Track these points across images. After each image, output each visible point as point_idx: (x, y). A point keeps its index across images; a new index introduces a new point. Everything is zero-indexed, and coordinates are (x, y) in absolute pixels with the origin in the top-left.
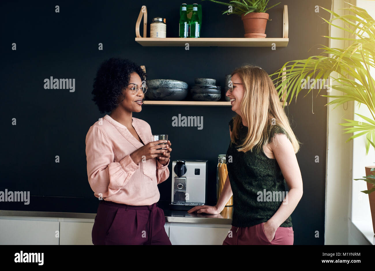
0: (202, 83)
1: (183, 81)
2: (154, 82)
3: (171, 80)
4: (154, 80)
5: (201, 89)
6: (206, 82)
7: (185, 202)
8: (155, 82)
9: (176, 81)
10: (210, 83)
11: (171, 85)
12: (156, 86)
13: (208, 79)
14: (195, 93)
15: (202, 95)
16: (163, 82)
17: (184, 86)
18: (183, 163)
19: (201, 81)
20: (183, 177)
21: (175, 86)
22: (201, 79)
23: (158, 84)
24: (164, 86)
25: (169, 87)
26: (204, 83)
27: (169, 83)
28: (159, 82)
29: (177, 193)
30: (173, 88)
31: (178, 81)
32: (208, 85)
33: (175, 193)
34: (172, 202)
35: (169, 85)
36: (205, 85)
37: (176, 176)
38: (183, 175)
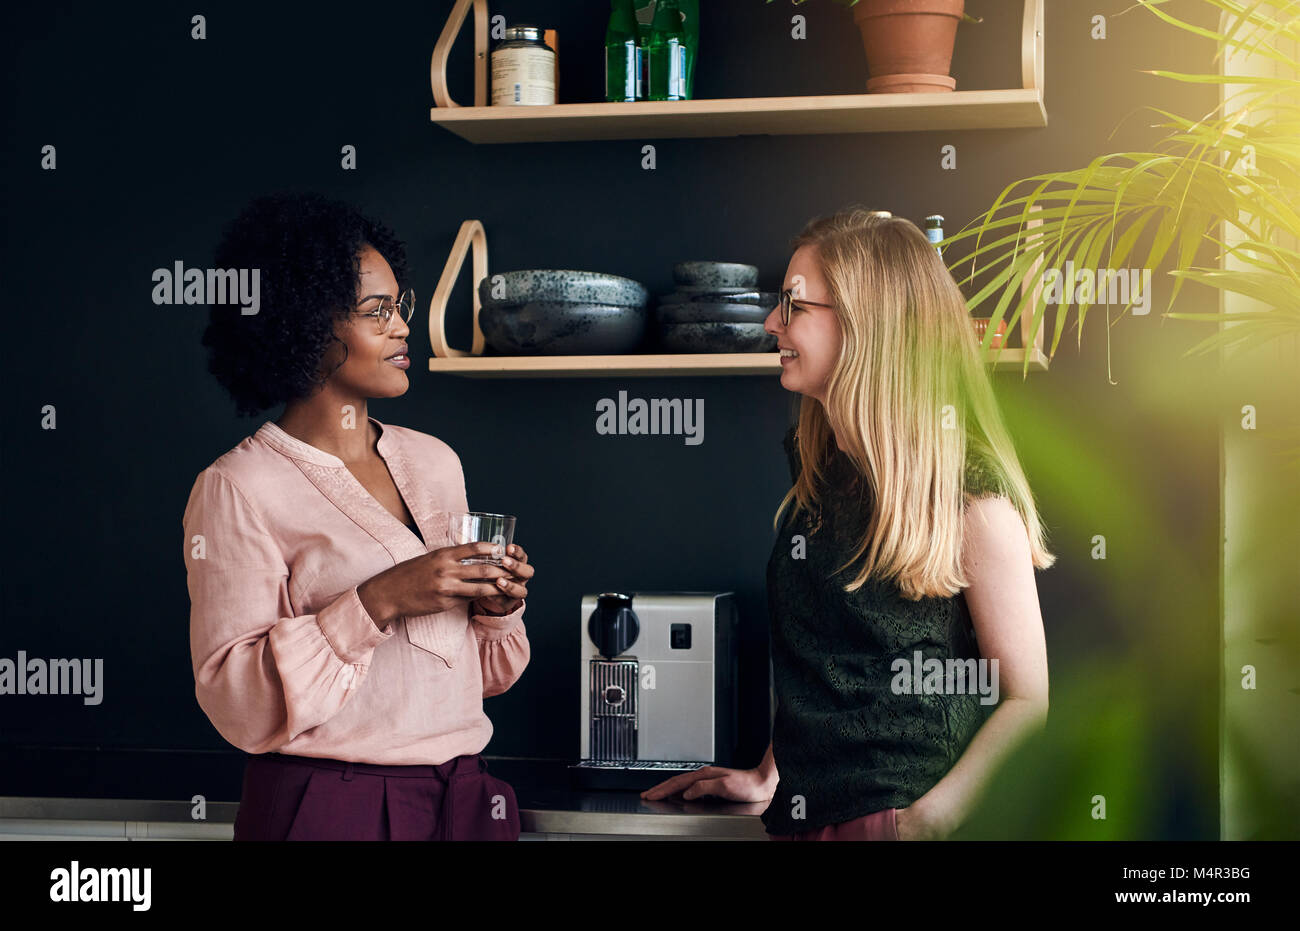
0: (701, 280)
1: (623, 276)
3: (575, 273)
5: (694, 304)
6: (717, 277)
7: (635, 758)
8: (511, 282)
9: (594, 276)
10: (732, 280)
11: (575, 291)
12: (517, 295)
13: (724, 266)
14: (672, 321)
15: (700, 331)
16: (542, 280)
17: (627, 295)
18: (625, 600)
19: (697, 273)
20: (625, 657)
21: (589, 297)
22: (696, 265)
23: (522, 288)
24: (546, 298)
25: (567, 300)
26: (709, 282)
27: (567, 284)
28: (526, 280)
29: (601, 721)
30: (583, 303)
31: (601, 276)
32: (725, 287)
33: (596, 722)
34: (582, 757)
35: (565, 294)
36: (712, 290)
37: (595, 656)
38: (624, 650)
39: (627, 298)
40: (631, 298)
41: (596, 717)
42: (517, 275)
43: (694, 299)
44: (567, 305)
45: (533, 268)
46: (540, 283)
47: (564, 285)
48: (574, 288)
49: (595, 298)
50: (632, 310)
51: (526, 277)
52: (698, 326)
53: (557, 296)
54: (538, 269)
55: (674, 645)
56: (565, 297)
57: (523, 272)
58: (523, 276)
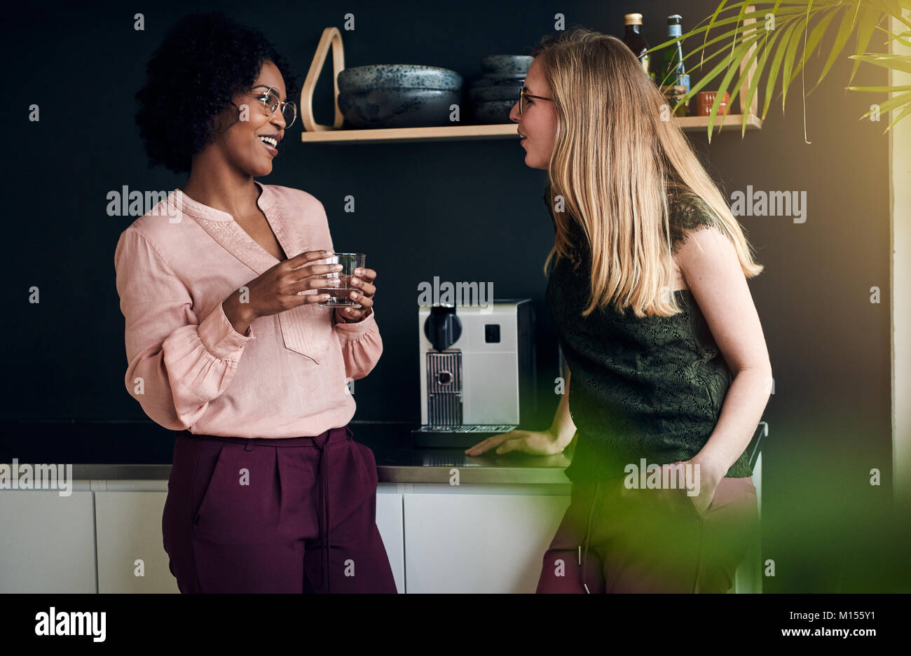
0: (501, 68)
1: (442, 67)
2: (357, 74)
3: (408, 66)
4: (356, 69)
5: (496, 87)
6: (513, 66)
7: (461, 424)
8: (360, 74)
9: (421, 68)
10: (524, 68)
11: (408, 80)
12: (365, 84)
13: (519, 58)
14: (481, 100)
15: (502, 107)
16: (383, 72)
17: (447, 81)
18: (451, 308)
19: (498, 63)
20: (451, 350)
21: (419, 84)
22: (497, 57)
23: (369, 79)
24: (386, 86)
25: (402, 87)
26: (507, 69)
27: (401, 75)
28: (371, 73)
29: (435, 397)
30: (414, 89)
31: (427, 68)
32: (519, 73)
33: (432, 398)
34: (423, 423)
35: (400, 82)
36: (510, 76)
37: (430, 350)
38: (451, 345)
39: (447, 84)
40: (450, 84)
41: (432, 393)
42: (365, 68)
43: (497, 83)
44: (402, 91)
45: (376, 63)
46: (382, 74)
47: (399, 75)
48: (407, 78)
49: (423, 85)
50: (451, 93)
51: (371, 71)
52: (499, 103)
53: (394, 84)
54: (380, 64)
55: (488, 340)
56: (401, 84)
57: (369, 67)
58: (369, 70)
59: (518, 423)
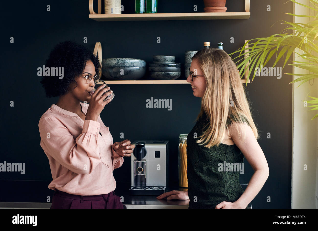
0: (161, 60)
1: (140, 59)
2: (110, 61)
3: (128, 59)
4: (110, 59)
5: (159, 67)
6: (165, 59)
7: (146, 186)
8: (111, 61)
9: (133, 59)
10: (169, 60)
11: (128, 64)
12: (113, 65)
13: (167, 56)
14: (153, 71)
15: (161, 74)
16: (120, 61)
17: (141, 64)
18: (143, 145)
19: (160, 58)
20: (143, 160)
21: (132, 65)
22: (159, 56)
23: (114, 63)
24: (121, 65)
25: (126, 66)
26: (163, 61)
27: (126, 62)
28: (115, 61)
29: (136, 176)
30: (130, 67)
31: (135, 60)
32: (167, 62)
33: (135, 176)
34: (132, 186)
35: (125, 64)
36: (163, 63)
37: (135, 160)
38: (143, 158)
39: (141, 65)
40: (142, 65)
41: (135, 175)
42: (113, 59)
43: (160, 65)
44: (126, 67)
46: (119, 61)
47: (125, 62)
48: (128, 63)
49: (133, 65)
50: (142, 68)
51: (115, 60)
52: (160, 73)
53: (123, 65)
54: (118, 58)
55: (156, 157)
56: (126, 65)
57: (114, 58)
58: (114, 60)
59: (166, 186)
